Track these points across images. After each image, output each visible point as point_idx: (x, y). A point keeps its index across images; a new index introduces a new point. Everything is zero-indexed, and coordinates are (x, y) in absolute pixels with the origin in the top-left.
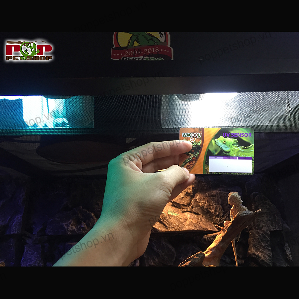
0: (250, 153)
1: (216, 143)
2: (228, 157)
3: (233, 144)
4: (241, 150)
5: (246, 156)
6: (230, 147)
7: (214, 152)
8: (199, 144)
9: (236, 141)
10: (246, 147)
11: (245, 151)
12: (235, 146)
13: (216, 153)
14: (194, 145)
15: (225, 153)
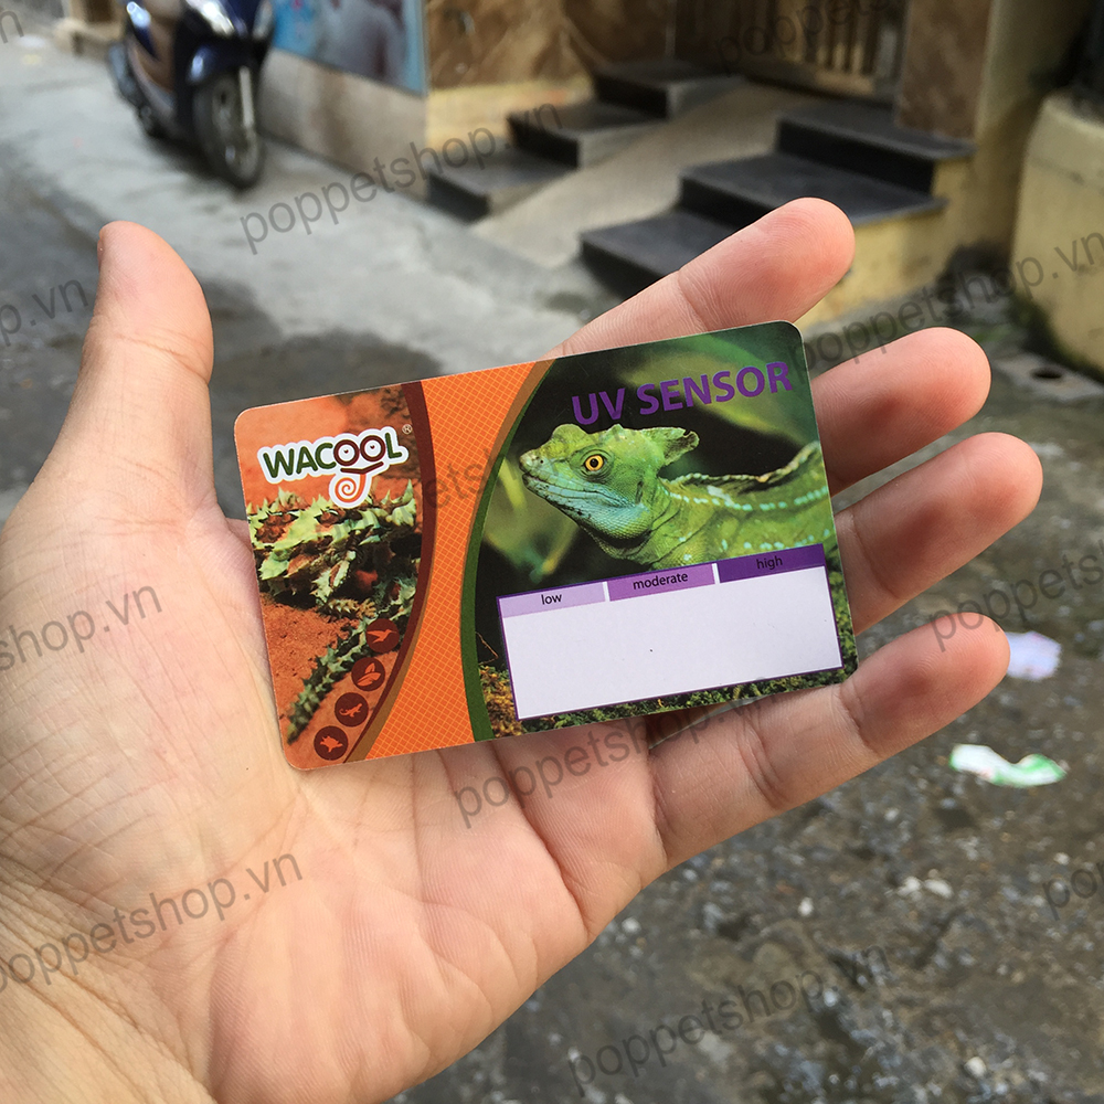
0: (800, 517)
1: (532, 482)
2: (643, 578)
3: (665, 472)
4: (730, 503)
5: (780, 546)
6: (645, 496)
7: (530, 555)
8: (401, 516)
9: (682, 442)
11: (765, 507)
12: (682, 479)
13: (548, 566)
14: (365, 532)
15: (614, 553)
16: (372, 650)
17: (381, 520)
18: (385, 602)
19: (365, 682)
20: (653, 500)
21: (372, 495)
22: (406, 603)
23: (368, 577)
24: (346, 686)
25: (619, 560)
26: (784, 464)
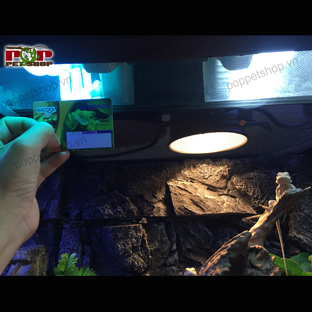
0: (108, 126)
1: (73, 117)
3: (91, 118)
4: (99, 123)
5: (105, 130)
6: (88, 120)
7: (71, 127)
8: (55, 119)
9: (94, 114)
10: (104, 120)
11: (104, 124)
12: (93, 119)
13: (74, 128)
14: (49, 121)
15: (83, 128)
17: (52, 119)
21: (51, 116)
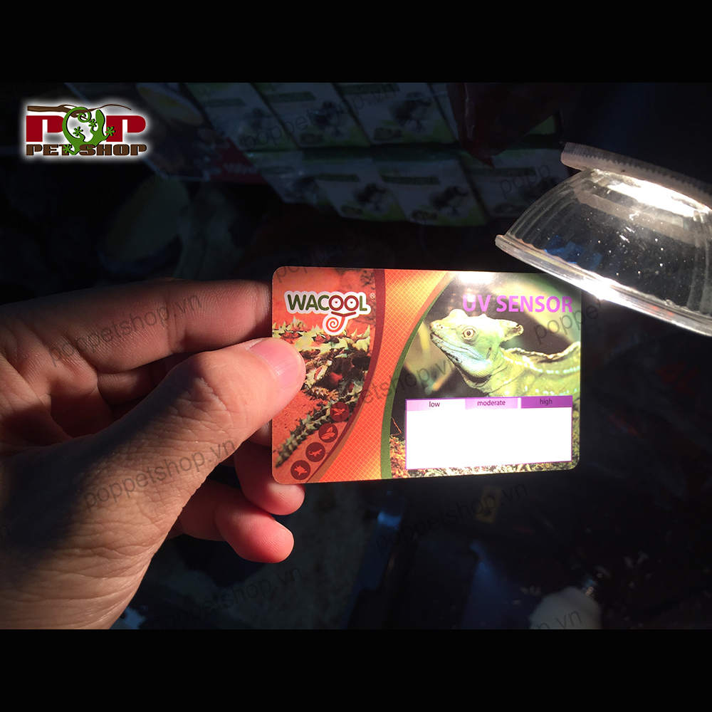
0: (564, 380)
1: (435, 338)
2: (483, 400)
3: (504, 345)
4: (533, 366)
5: (552, 394)
6: (492, 356)
8: (363, 345)
9: (515, 330)
10: (550, 357)
11: (549, 372)
12: (512, 350)
13: (436, 386)
14: (339, 351)
15: (471, 384)
16: (332, 419)
17: (350, 345)
18: (345, 392)
19: (326, 437)
20: (495, 359)
21: (347, 330)
22: (356, 395)
23: (337, 377)
24: (315, 438)
25: (472, 388)
26: (561, 351)
